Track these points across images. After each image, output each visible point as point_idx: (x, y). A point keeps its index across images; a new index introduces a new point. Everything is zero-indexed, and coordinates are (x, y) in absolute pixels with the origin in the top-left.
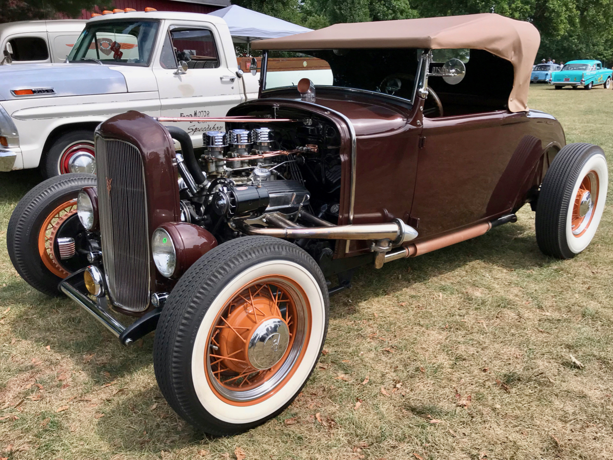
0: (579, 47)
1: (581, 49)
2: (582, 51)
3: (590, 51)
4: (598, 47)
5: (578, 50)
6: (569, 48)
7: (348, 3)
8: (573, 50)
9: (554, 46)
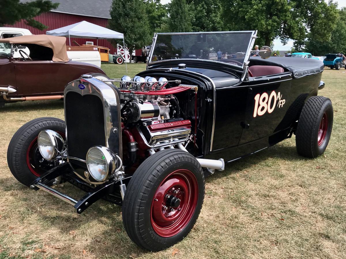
0: (333, 46)
1: (334, 47)
2: (334, 48)
3: (340, 48)
4: (344, 46)
5: (332, 47)
6: (327, 46)
7: (179, 19)
8: (329, 48)
9: (319, 45)
